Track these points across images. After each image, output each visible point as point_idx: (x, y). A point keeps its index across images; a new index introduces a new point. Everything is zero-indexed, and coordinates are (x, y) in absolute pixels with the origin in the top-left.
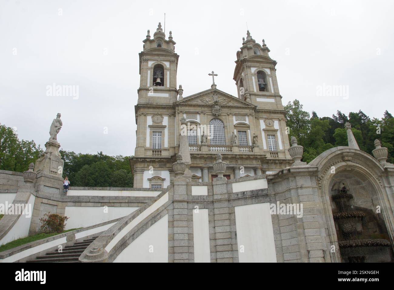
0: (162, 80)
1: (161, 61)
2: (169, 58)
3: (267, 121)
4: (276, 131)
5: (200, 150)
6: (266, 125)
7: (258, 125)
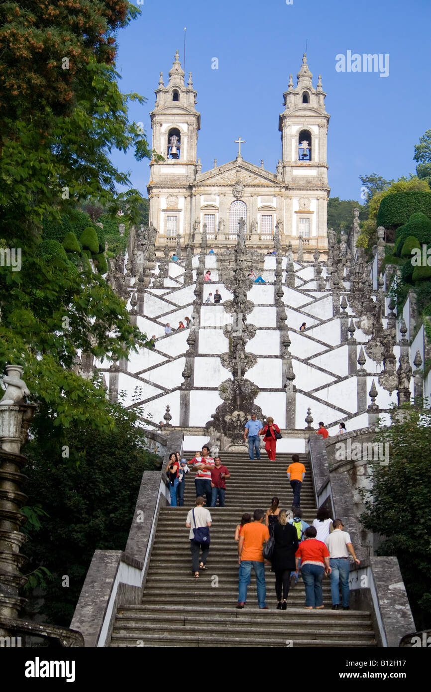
0: (178, 149)
1: (177, 124)
2: (187, 118)
3: (302, 201)
4: (312, 213)
5: (216, 239)
6: (300, 206)
7: (289, 206)
